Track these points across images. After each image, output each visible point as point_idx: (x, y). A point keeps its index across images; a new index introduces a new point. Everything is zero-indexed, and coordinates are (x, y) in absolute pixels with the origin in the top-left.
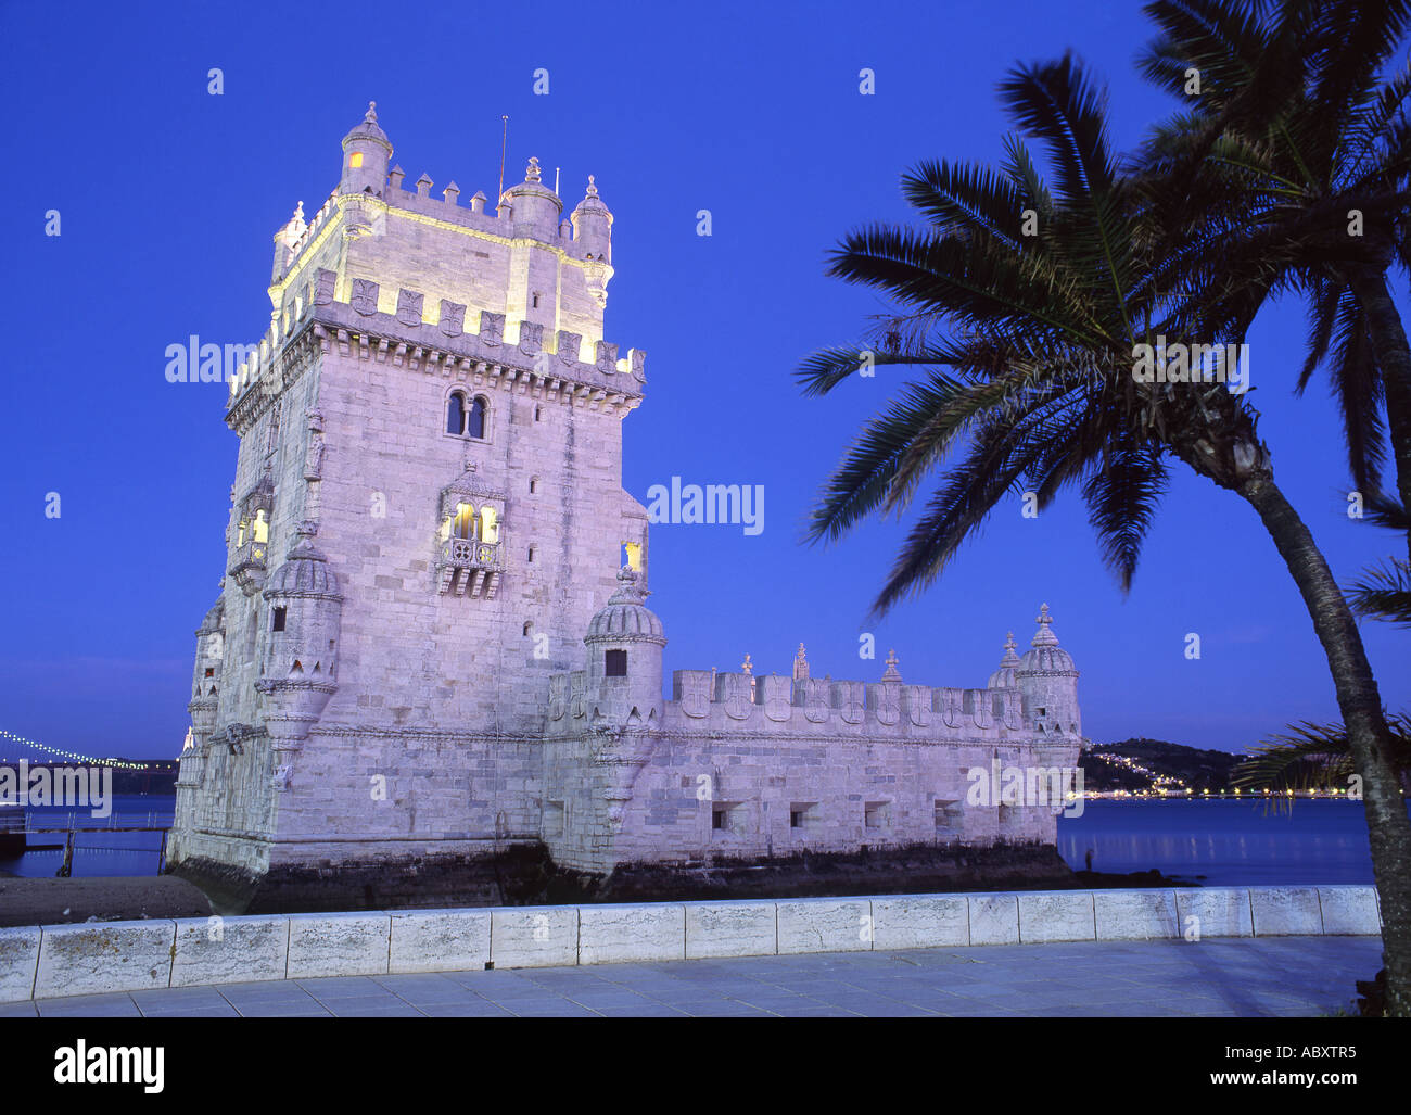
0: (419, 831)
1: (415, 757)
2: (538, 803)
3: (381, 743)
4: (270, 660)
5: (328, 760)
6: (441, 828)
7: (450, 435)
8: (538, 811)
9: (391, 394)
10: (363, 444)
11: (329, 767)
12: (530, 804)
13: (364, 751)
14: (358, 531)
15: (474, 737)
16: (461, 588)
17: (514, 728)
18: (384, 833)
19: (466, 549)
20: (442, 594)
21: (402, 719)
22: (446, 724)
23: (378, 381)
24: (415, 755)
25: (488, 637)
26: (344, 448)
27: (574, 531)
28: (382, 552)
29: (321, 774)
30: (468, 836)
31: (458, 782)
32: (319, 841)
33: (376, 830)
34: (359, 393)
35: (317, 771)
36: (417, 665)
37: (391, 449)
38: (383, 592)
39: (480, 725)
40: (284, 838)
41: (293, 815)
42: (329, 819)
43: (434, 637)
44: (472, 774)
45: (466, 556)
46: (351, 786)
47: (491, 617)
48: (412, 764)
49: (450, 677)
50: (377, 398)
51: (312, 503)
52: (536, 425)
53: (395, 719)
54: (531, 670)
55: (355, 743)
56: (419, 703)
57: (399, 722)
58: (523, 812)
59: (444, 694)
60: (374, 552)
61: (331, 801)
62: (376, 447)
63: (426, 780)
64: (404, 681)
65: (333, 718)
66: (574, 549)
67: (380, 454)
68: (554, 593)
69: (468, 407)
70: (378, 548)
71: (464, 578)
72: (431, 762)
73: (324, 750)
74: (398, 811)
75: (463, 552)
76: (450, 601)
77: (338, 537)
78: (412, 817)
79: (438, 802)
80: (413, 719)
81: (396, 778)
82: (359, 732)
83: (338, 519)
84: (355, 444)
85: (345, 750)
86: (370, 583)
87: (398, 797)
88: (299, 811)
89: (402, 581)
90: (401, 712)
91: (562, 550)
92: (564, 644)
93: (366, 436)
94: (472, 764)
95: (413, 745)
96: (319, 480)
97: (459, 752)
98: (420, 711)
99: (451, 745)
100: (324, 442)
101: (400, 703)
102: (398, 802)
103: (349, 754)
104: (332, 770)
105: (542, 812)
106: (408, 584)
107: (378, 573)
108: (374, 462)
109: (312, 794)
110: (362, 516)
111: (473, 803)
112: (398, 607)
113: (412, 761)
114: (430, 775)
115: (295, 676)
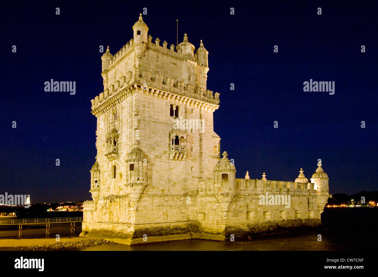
0: (169, 220)
1: (167, 202)
2: (196, 212)
3: (159, 199)
4: (130, 178)
5: (146, 203)
6: (174, 219)
7: (171, 117)
8: (196, 214)
9: (155, 105)
10: (149, 119)
11: (147, 205)
12: (195, 213)
13: (155, 201)
14: (150, 143)
15: (181, 196)
16: (176, 158)
17: (190, 194)
18: (161, 221)
19: (178, 148)
20: (172, 160)
21: (164, 192)
22: (174, 193)
23: (151, 101)
24: (167, 201)
25: (183, 171)
26: (144, 120)
27: (203, 143)
28: (156, 149)
29: (145, 207)
30: (181, 221)
31: (178, 208)
32: (146, 224)
33: (159, 221)
34: (147, 104)
35: (144, 206)
36: (166, 178)
37: (156, 121)
38: (157, 159)
39: (182, 193)
40: (137, 223)
41: (139, 217)
42: (147, 218)
43: (170, 171)
44: (181, 206)
45: (178, 150)
46: (152, 210)
47: (183, 165)
48: (167, 204)
49: (175, 181)
50: (151, 106)
51: (137, 136)
52: (192, 114)
53: (162, 192)
54: (193, 179)
55: (153, 199)
56: (168, 188)
57: (163, 193)
58: (193, 215)
59: (174, 185)
60: (154, 149)
61: (148, 214)
62: (152, 120)
63: (170, 208)
64: (164, 183)
65: (146, 193)
66: (203, 148)
67: (153, 122)
68: (198, 159)
69: (174, 109)
70: (155, 148)
71: (177, 155)
72: (171, 203)
73: (145, 201)
74: (164, 215)
75: (177, 149)
76: (174, 162)
77: (145, 145)
78: (167, 217)
79: (173, 213)
80: (166, 192)
81: (163, 207)
82: (154, 195)
83: (144, 140)
84: (146, 119)
85: (150, 201)
86: (154, 157)
87: (164, 212)
88: (140, 216)
89: (161, 156)
90: (163, 190)
91: (199, 148)
92: (201, 172)
93: (150, 117)
94: (181, 203)
95: (166, 199)
96: (139, 129)
97: (177, 200)
98: (168, 190)
99: (175, 199)
100: (139, 118)
101: (163, 188)
102: (164, 213)
103: (151, 202)
104: (147, 206)
105: (197, 215)
106: (163, 157)
107: (156, 154)
108: (152, 124)
109: (143, 212)
110: (150, 139)
111: (182, 213)
112: (161, 163)
113: (167, 203)
114: (171, 206)
115: (138, 182)
